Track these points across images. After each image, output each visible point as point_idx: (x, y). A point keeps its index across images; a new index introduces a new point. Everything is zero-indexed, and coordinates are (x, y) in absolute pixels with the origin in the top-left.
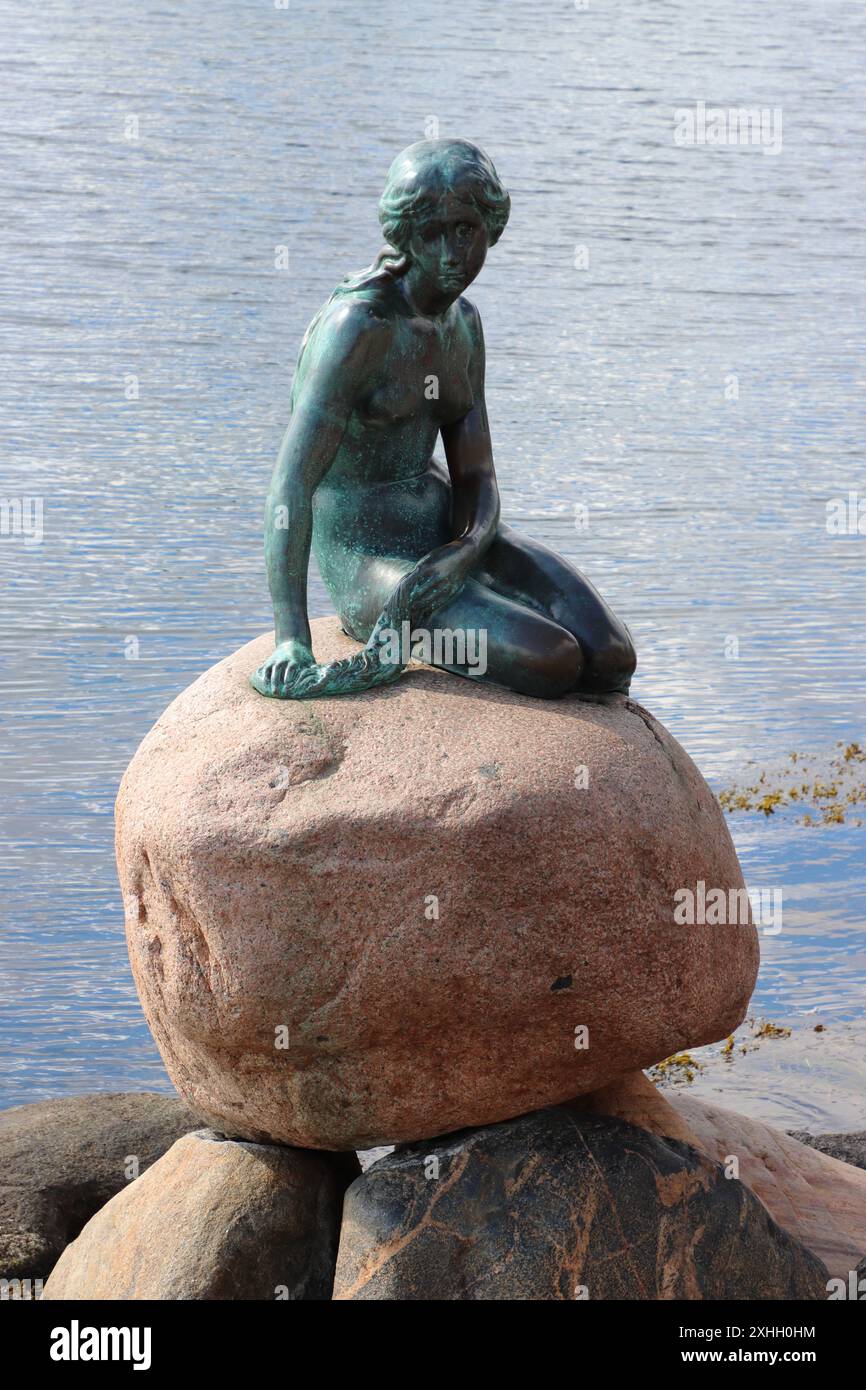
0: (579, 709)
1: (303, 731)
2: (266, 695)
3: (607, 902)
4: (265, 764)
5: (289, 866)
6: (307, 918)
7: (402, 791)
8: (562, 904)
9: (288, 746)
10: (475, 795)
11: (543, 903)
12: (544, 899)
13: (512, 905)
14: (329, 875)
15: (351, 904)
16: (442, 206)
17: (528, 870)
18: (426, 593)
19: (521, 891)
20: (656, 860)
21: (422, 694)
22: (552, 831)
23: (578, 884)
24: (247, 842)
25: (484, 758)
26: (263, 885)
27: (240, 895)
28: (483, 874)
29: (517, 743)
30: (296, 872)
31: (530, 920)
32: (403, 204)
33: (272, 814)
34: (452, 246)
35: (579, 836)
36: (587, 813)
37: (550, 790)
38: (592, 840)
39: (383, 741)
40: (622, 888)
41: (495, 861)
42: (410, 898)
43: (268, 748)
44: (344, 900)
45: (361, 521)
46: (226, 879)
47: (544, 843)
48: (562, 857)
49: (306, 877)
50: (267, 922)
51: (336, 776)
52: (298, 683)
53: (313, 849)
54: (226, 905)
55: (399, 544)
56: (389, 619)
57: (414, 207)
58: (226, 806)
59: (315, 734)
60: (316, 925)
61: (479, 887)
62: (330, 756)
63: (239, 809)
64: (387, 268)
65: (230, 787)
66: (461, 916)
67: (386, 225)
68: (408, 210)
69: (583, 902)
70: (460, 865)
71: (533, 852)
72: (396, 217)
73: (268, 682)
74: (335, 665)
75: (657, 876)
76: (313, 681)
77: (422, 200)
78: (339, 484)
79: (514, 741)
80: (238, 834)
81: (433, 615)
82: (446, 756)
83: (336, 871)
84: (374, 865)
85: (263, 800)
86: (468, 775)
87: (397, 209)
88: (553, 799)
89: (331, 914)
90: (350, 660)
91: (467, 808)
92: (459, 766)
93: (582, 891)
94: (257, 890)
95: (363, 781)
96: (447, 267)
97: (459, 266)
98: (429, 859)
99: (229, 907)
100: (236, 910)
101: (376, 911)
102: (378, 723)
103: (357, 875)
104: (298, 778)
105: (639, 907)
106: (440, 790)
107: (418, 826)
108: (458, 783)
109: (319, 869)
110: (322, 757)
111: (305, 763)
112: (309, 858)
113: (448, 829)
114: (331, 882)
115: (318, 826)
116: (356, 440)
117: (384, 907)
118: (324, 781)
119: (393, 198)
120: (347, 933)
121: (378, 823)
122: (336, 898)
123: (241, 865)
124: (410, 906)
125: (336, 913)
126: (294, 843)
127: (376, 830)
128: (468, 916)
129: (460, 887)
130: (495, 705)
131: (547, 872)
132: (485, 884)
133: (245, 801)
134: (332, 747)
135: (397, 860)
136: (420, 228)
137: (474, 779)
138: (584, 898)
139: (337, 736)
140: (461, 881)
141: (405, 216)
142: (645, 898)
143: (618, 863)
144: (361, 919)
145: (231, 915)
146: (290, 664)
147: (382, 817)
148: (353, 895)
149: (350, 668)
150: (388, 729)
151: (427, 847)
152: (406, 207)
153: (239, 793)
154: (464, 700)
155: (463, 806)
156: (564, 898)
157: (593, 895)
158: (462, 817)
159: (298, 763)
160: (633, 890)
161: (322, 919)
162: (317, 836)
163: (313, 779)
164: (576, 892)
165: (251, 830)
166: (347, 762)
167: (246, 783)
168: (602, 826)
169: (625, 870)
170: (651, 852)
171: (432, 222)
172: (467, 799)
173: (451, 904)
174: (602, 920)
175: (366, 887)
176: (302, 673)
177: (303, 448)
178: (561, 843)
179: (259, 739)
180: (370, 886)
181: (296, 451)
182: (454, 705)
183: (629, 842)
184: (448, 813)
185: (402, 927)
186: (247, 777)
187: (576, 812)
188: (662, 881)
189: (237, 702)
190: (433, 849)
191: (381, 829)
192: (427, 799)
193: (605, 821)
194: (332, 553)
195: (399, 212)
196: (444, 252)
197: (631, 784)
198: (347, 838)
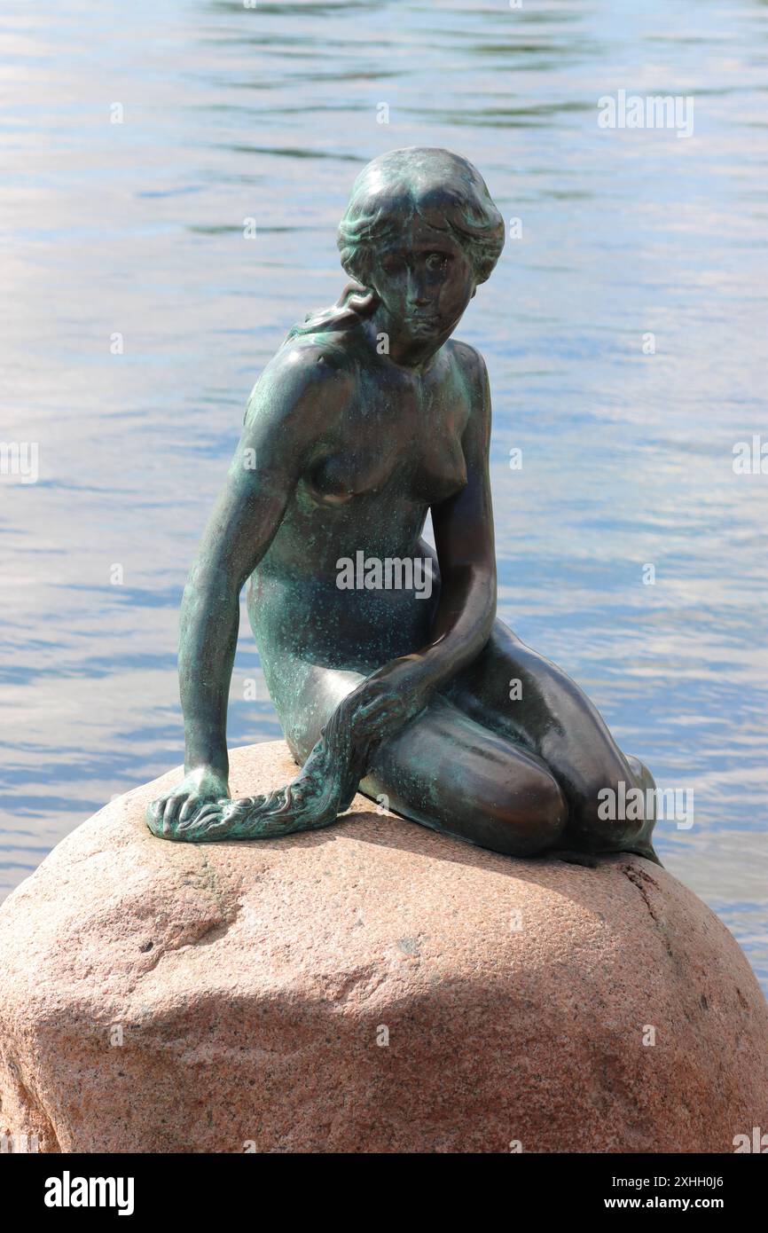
0: (555, 872)
1: (188, 883)
2: (157, 835)
3: (553, 1119)
4: (138, 922)
5: (152, 1052)
6: (175, 1119)
7: (297, 966)
8: (493, 1120)
9: (166, 900)
10: (385, 975)
11: (468, 1116)
12: (468, 1112)
13: (429, 1116)
14: (201, 1066)
15: (229, 1104)
16: (406, 231)
17: (448, 1073)
18: (372, 716)
19: (440, 1099)
20: (623, 1068)
21: (354, 844)
22: (481, 1026)
23: (514, 1094)
24: (103, 1019)
25: (409, 930)
26: (121, 1074)
27: (92, 1085)
28: (390, 1075)
29: (456, 912)
30: (161, 1060)
31: (452, 1137)
32: (362, 227)
33: (138, 986)
34: (419, 282)
35: (516, 1034)
36: (530, 1005)
37: (483, 974)
38: (534, 1039)
39: (288, 902)
40: (574, 1103)
41: (406, 1059)
42: (301, 1101)
43: (143, 903)
44: (221, 1099)
45: (313, 621)
46: (77, 1064)
47: (469, 1040)
48: (494, 1060)
49: (173, 1067)
50: (125, 1120)
51: (221, 942)
52: (196, 823)
53: (182, 1033)
54: (75, 1097)
55: (360, 652)
56: (327, 746)
57: (373, 232)
58: (84, 972)
59: (205, 887)
60: (184, 1129)
61: (385, 1092)
62: (218, 915)
63: (99, 977)
64: (353, 307)
65: (92, 949)
66: (365, 1126)
67: (342, 252)
68: (367, 234)
69: (520, 1118)
70: (361, 1063)
71: (455, 1051)
72: (354, 243)
73: (160, 820)
74: (247, 803)
75: (623, 1089)
76: (216, 820)
77: (382, 222)
78: (288, 573)
79: (452, 908)
80: (93, 1008)
81: (383, 744)
82: (361, 924)
83: (209, 1061)
84: (257, 1056)
85: (129, 968)
86: (382, 949)
87: (355, 233)
88: (484, 986)
89: (204, 1115)
90: (267, 797)
91: (374, 990)
92: (374, 937)
93: (519, 1104)
94: (114, 1080)
95: (253, 949)
96: (415, 307)
97: (429, 307)
98: (324, 1053)
99: (79, 1099)
100: (88, 1103)
101: (259, 1115)
102: (288, 878)
103: (236, 1069)
104: (175, 942)
105: (597, 1128)
106: (343, 968)
107: (310, 1011)
108: (366, 960)
109: (189, 1058)
110: (207, 919)
111: (185, 923)
112: (178, 1044)
113: (348, 1016)
114: (204, 1074)
115: (190, 1003)
116: (307, 519)
117: (269, 1111)
118: (206, 948)
119: (351, 220)
120: (223, 1140)
121: (262, 1004)
122: (210, 1095)
123: (95, 1048)
124: (301, 1111)
125: (210, 1115)
126: (160, 1024)
127: (260, 1013)
128: (372, 1128)
129: (362, 1090)
130: (444, 862)
131: (473, 1077)
132: (393, 1088)
133: (108, 966)
134: (222, 906)
135: (286, 1052)
136: (381, 257)
137: (388, 954)
138: (521, 1112)
139: (233, 892)
140: (363, 1082)
141: (363, 242)
142: (605, 1116)
143: (568, 1071)
144: (240, 1124)
145: (82, 1110)
146: (191, 798)
147: (266, 998)
148: (231, 1093)
149: (264, 806)
150: (297, 886)
151: (321, 1038)
152: (364, 231)
153: (103, 956)
154: (406, 856)
155: (369, 988)
156: (496, 1112)
157: (534, 1110)
158: (366, 1003)
159: (177, 922)
160: (588, 1105)
161: (193, 1122)
162: (187, 1017)
163: (194, 944)
164: (511, 1104)
165: (109, 1004)
166: (238, 924)
167: (113, 944)
168: (548, 1022)
169: (579, 1079)
170: (616, 1059)
171: (394, 251)
172: (374, 979)
173: (351, 1111)
174: (546, 1141)
175: (247, 1083)
176: (203, 810)
177: (229, 526)
178: (492, 1041)
179: (134, 891)
180: (252, 1082)
181: (220, 529)
182: (391, 860)
183: (584, 1045)
184: (350, 995)
185: (290, 1137)
186: (114, 937)
187: (515, 1004)
188: (631, 1095)
189: (123, 842)
190: (328, 1041)
191: (265, 1011)
192: (325, 977)
193: (553, 1016)
194: (278, 660)
195: (357, 238)
196: (410, 290)
197: (599, 971)
198: (226, 1021)
